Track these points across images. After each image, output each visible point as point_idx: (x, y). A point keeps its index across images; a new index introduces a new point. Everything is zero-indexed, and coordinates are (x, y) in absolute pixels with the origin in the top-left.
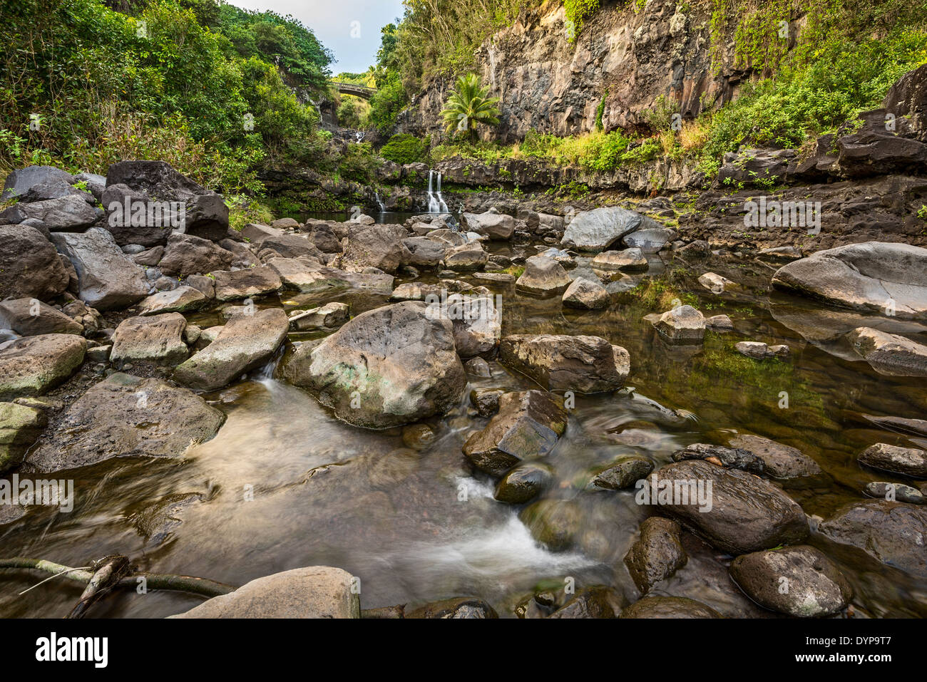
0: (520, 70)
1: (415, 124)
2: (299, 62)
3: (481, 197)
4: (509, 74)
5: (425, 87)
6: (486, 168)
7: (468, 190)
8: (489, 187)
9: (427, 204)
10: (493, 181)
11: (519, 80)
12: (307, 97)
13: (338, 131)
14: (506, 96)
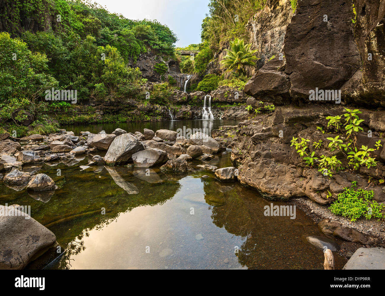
0: (269, 32)
1: (216, 69)
2: (158, 43)
3: (234, 109)
4: (263, 36)
5: (221, 48)
7: (228, 106)
8: (241, 103)
9: (202, 114)
10: (243, 99)
11: (269, 38)
12: (162, 60)
13: (178, 76)
14: (262, 48)
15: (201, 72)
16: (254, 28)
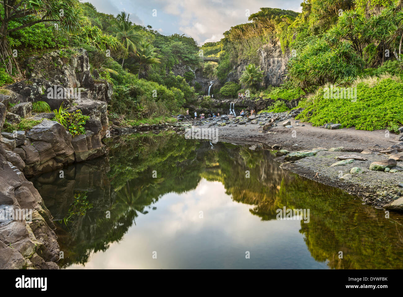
0: (272, 60)
1: (235, 78)
2: (187, 56)
4: (268, 61)
5: (239, 63)
9: (229, 113)
11: (272, 63)
12: (190, 69)
13: (203, 81)
14: (268, 69)
15: (222, 79)
16: (262, 54)
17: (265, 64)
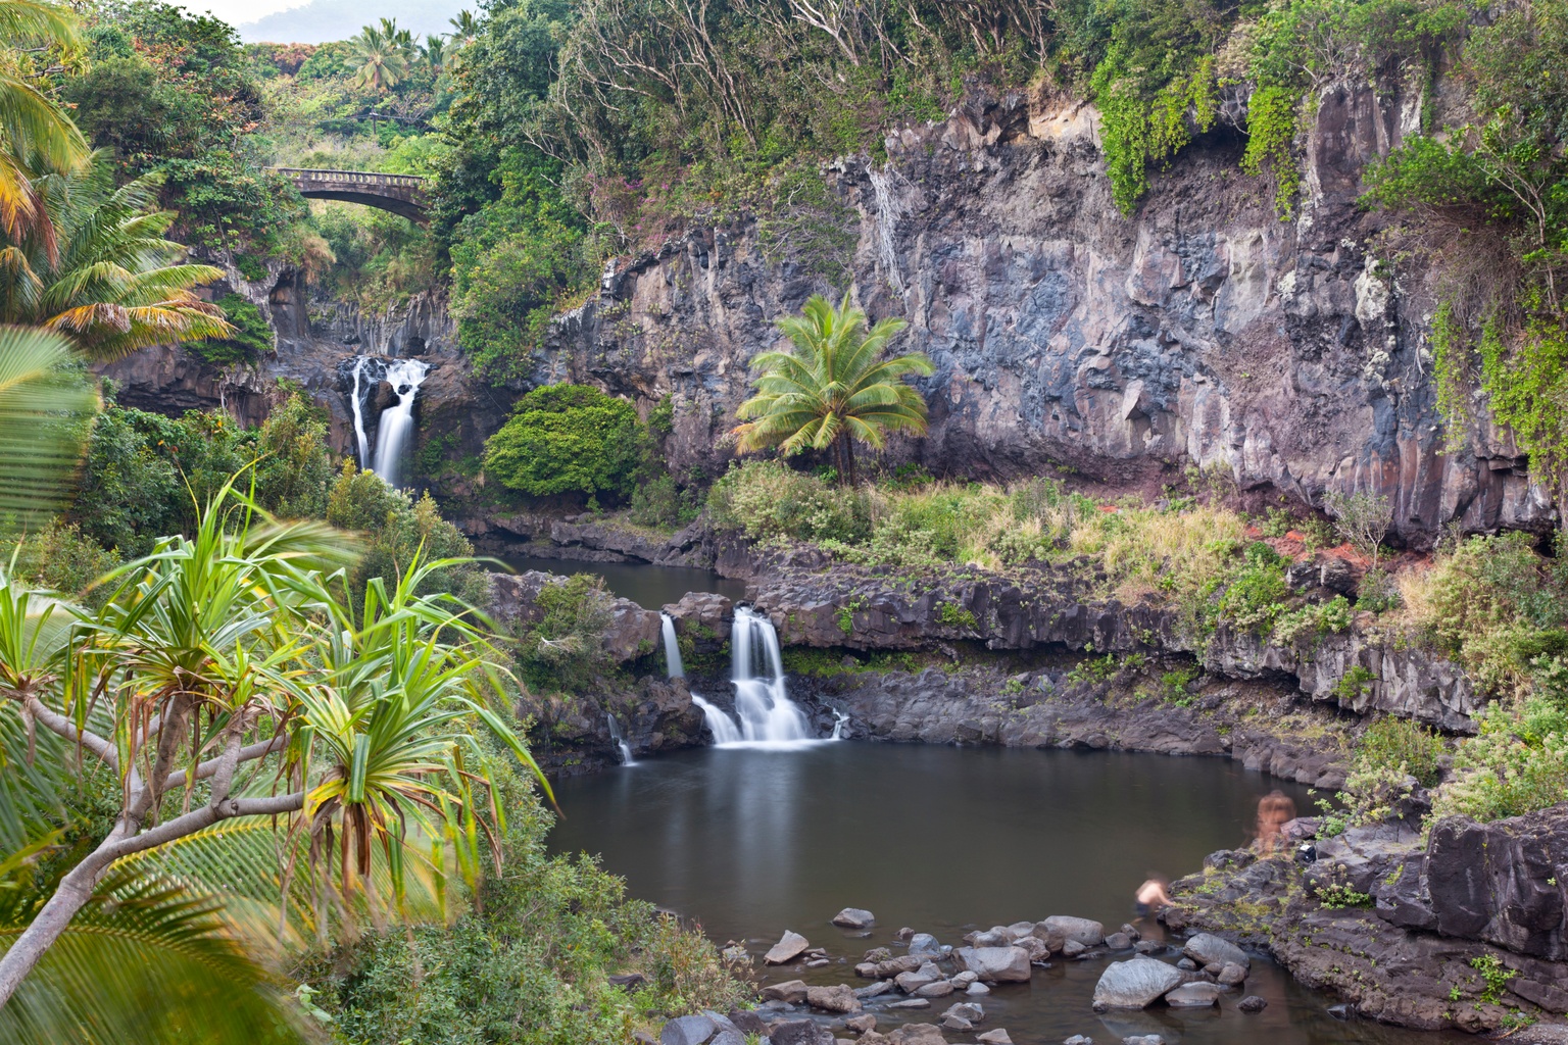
0: (975, 248)
4: (940, 252)
5: (650, 243)
6: (902, 601)
8: (916, 656)
10: (926, 637)
12: (231, 274)
14: (931, 313)
15: (501, 361)
16: (882, 198)
17: (906, 272)
